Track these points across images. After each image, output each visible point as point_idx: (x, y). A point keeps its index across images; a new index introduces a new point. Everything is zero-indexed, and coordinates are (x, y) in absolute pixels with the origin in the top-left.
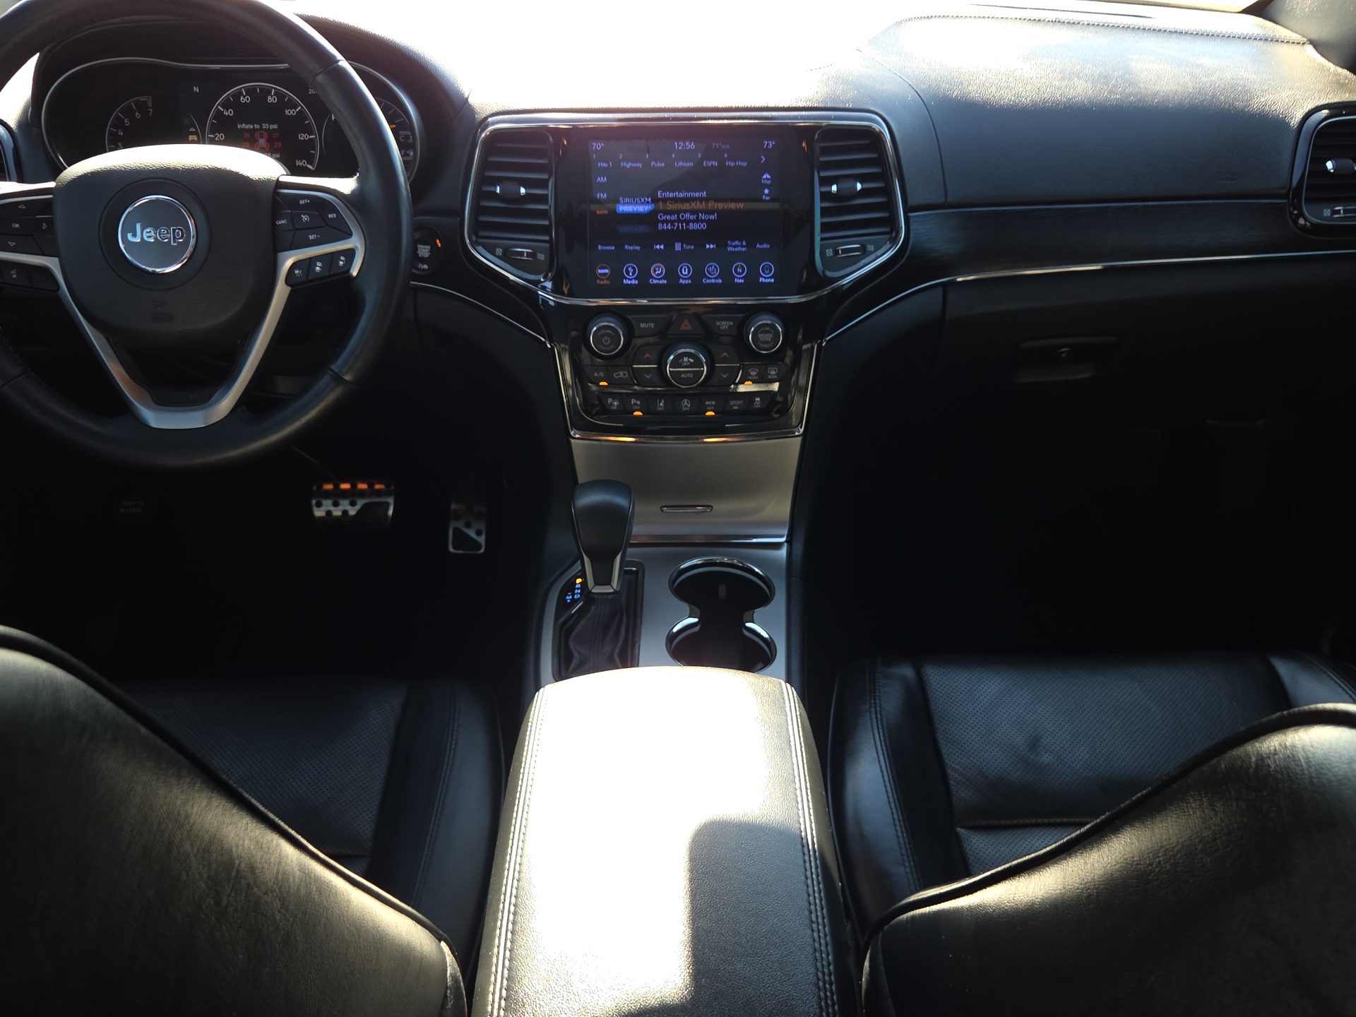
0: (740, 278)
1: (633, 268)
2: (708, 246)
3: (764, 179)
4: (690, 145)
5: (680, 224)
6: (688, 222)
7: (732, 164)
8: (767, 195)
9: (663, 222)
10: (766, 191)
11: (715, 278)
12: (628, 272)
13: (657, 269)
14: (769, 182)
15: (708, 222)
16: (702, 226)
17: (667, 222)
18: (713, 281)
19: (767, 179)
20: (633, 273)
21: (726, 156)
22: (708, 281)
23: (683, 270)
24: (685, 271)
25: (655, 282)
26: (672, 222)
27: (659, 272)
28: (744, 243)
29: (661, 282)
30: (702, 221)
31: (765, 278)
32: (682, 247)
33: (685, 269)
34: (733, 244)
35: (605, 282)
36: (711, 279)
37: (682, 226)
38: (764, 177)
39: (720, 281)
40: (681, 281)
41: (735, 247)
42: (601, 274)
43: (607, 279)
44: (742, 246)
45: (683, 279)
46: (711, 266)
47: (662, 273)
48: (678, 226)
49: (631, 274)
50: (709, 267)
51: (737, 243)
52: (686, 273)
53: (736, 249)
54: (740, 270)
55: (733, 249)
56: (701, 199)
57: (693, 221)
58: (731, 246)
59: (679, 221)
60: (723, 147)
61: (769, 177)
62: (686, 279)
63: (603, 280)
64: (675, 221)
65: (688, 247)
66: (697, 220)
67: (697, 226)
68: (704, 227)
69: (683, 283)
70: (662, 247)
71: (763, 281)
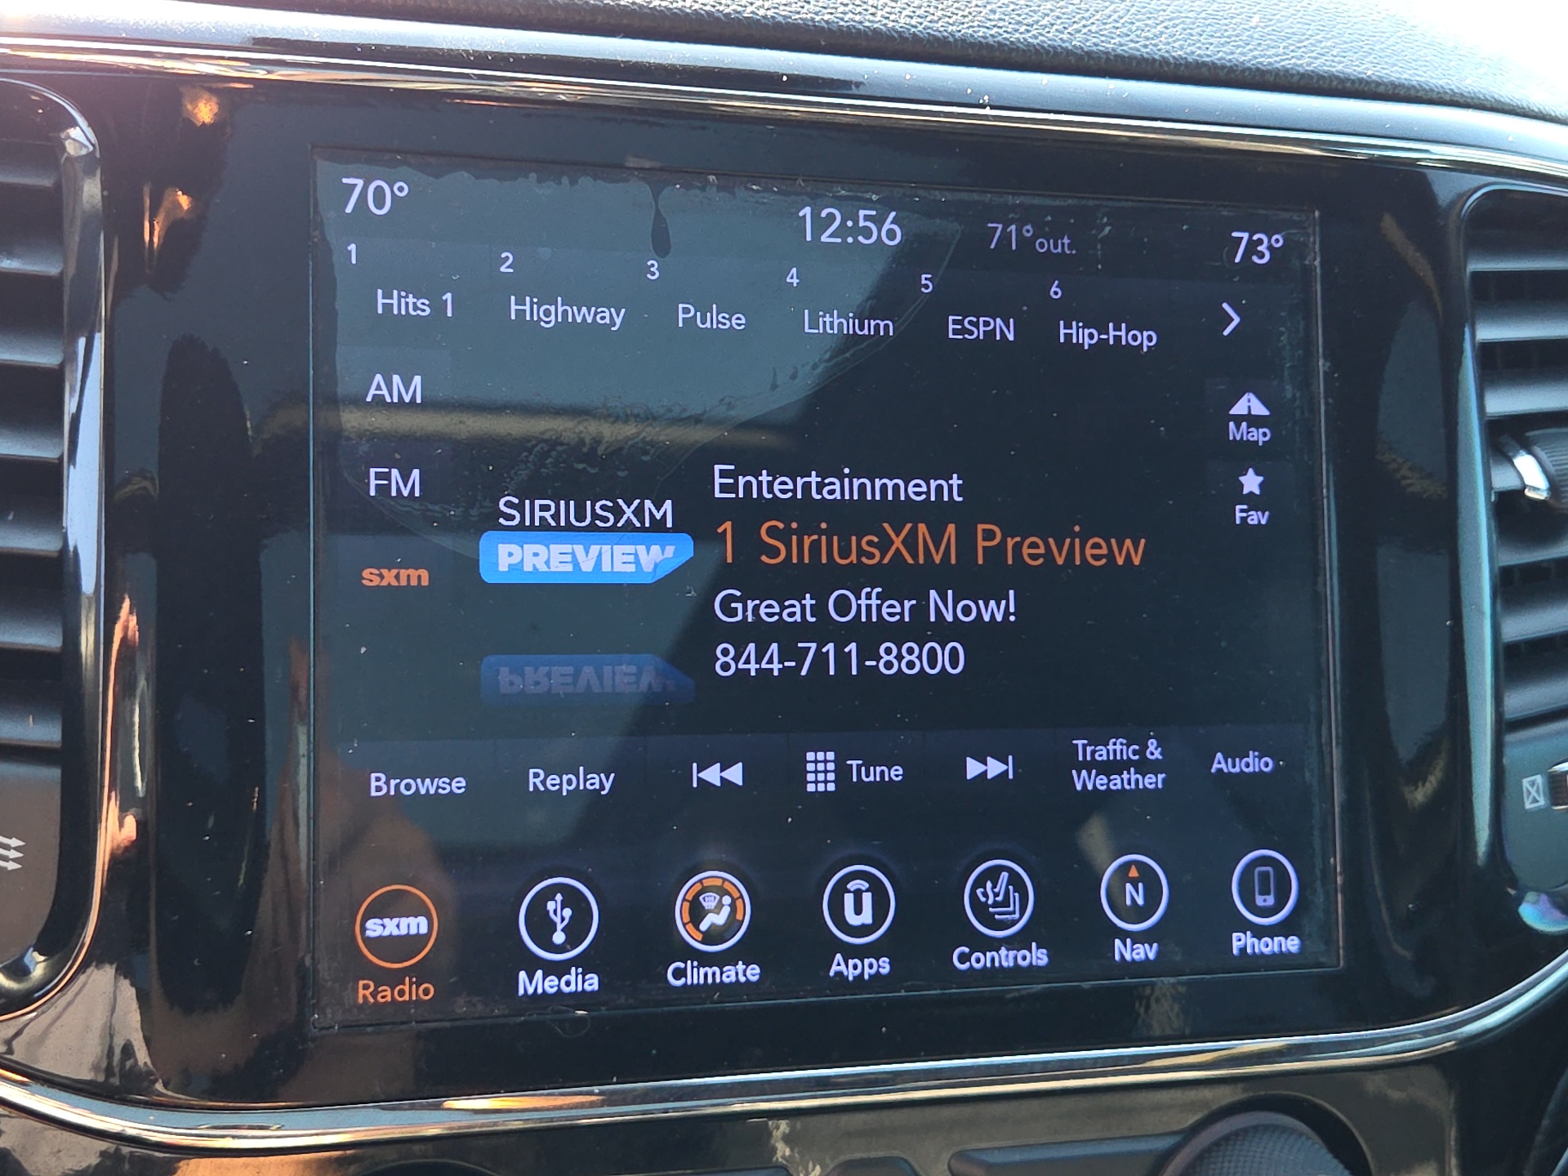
0: (1138, 938)
1: (573, 899)
2: (973, 768)
3: (1238, 419)
4: (879, 221)
5: (830, 647)
6: (871, 635)
7: (1085, 337)
8: (1253, 502)
9: (740, 635)
10: (1251, 482)
11: (1012, 943)
12: (542, 928)
13: (709, 900)
14: (1259, 436)
15: (972, 634)
16: (943, 658)
17: (760, 634)
18: (1005, 958)
19: (1253, 421)
20: (575, 933)
21: (1055, 292)
22: (981, 960)
23: (849, 899)
24: (858, 910)
25: (697, 975)
26: (788, 636)
27: (720, 919)
28: (1154, 751)
29: (732, 974)
30: (944, 632)
31: (1259, 932)
32: (842, 772)
33: (858, 894)
34: (1102, 754)
35: (409, 992)
36: (994, 945)
37: (843, 659)
38: (1239, 408)
39: (1038, 957)
40: (838, 965)
41: (1111, 768)
42: (383, 945)
43: (420, 973)
44: (1144, 766)
45: (850, 952)
46: (993, 874)
47: (733, 924)
48: (822, 657)
49: (559, 938)
50: (980, 882)
51: (1116, 748)
52: (866, 917)
53: (1116, 783)
54: (1135, 895)
55: (1101, 782)
56: (935, 513)
57: (899, 633)
58: (1091, 765)
59: (823, 630)
60: (1043, 246)
61: (1260, 409)
62: (861, 952)
63: (395, 978)
64: (803, 630)
65: (874, 775)
66: (919, 629)
67: (920, 657)
68: (954, 663)
69: (851, 974)
70: (735, 774)
71: (1249, 951)
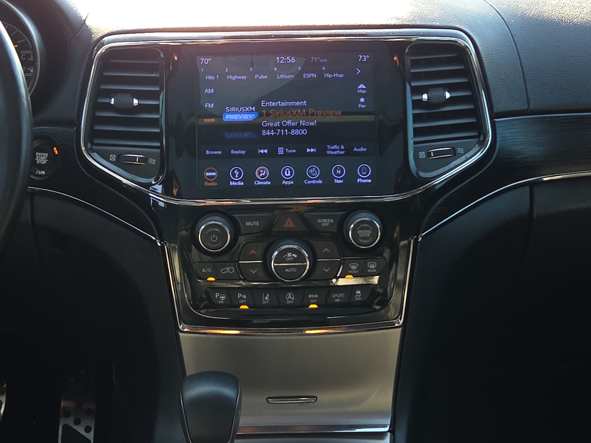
0: (339, 179)
1: (239, 170)
2: (308, 150)
3: (360, 89)
4: (291, 59)
5: (282, 130)
6: (290, 128)
7: (330, 76)
8: (362, 103)
9: (267, 128)
10: (362, 100)
11: (315, 179)
12: (234, 175)
13: (261, 171)
14: (364, 92)
15: (308, 128)
16: (303, 132)
17: (270, 128)
18: (314, 182)
19: (363, 89)
20: (239, 175)
21: (324, 68)
22: (309, 182)
23: (286, 172)
24: (288, 173)
25: (259, 183)
26: (275, 129)
27: (264, 174)
28: (343, 147)
29: (265, 183)
30: (303, 127)
31: (363, 179)
32: (285, 151)
33: (287, 171)
34: (333, 148)
35: (213, 184)
36: (312, 179)
37: (285, 132)
38: (360, 87)
39: (320, 182)
40: (284, 182)
41: (334, 150)
42: (209, 177)
43: (214, 181)
44: (341, 150)
45: (286, 180)
46: (312, 168)
47: (266, 175)
48: (281, 132)
49: (237, 176)
50: (309, 169)
51: (336, 147)
52: (289, 175)
53: (335, 153)
54: (339, 172)
55: (332, 153)
56: (301, 107)
57: (294, 128)
58: (330, 150)
59: (281, 127)
60: (322, 61)
61: (364, 87)
62: (288, 180)
63: (210, 182)
64: (278, 128)
65: (290, 151)
66: (298, 127)
67: (298, 132)
68: (305, 133)
69: (286, 184)
70: (266, 151)
71: (361, 182)
